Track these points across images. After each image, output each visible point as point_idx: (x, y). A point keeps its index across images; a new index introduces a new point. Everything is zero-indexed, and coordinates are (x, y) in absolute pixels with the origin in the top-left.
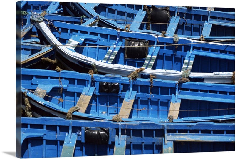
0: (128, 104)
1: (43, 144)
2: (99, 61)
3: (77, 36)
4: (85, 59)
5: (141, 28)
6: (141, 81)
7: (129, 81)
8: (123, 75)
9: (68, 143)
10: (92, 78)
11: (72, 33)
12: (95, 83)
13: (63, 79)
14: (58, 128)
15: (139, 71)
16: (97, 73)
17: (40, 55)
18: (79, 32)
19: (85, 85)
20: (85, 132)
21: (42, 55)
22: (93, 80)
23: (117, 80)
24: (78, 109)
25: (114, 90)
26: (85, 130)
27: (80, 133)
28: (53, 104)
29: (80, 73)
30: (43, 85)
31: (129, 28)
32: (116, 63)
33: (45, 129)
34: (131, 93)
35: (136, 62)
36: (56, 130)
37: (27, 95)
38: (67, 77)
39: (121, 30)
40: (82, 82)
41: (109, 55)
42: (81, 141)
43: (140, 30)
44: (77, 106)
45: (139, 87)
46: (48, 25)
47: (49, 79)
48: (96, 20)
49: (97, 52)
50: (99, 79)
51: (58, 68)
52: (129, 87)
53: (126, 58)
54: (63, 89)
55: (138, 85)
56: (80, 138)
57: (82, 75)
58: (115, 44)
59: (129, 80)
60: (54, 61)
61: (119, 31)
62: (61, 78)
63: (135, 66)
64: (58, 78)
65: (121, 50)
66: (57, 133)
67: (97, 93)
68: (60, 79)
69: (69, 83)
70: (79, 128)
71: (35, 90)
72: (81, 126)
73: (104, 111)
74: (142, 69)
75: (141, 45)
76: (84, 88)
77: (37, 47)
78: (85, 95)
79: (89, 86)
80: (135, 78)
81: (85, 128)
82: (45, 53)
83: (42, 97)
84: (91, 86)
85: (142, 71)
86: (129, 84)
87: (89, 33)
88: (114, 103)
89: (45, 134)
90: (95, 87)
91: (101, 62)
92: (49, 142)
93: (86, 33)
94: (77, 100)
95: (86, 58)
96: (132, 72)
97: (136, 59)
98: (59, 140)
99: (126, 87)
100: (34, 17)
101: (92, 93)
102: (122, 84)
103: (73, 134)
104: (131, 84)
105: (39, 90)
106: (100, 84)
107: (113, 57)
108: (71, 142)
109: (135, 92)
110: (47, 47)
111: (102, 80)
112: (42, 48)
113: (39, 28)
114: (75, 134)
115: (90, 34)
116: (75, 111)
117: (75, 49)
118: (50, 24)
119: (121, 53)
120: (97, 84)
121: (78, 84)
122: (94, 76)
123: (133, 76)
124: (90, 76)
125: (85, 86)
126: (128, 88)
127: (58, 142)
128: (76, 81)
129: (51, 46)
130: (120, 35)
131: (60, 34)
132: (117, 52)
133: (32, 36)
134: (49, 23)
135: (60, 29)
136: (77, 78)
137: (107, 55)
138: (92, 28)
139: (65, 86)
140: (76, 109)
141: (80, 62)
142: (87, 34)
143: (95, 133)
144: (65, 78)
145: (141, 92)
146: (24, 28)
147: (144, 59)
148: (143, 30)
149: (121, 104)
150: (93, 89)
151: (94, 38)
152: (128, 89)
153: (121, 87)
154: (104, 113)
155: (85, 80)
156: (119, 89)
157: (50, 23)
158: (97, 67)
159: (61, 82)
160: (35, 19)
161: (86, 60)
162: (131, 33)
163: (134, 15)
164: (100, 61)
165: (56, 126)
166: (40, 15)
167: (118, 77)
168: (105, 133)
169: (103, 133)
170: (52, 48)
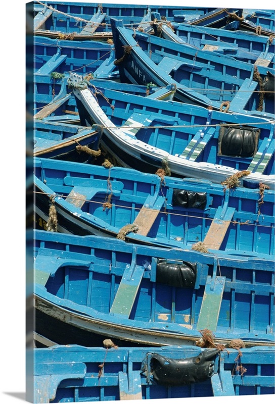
0: (220, 228)
1: (88, 277)
2: (174, 155)
3: (140, 114)
4: (152, 151)
5: (248, 107)
6: (244, 192)
7: (223, 191)
8: (214, 181)
9: (129, 280)
10: (162, 182)
11: (133, 109)
12: (166, 191)
13: (115, 181)
14: (114, 255)
15: (240, 176)
16: (170, 174)
17: (73, 140)
18: (144, 108)
19: (150, 193)
20: (157, 266)
21: (77, 141)
22: (162, 185)
23: (203, 188)
24: (136, 228)
25: (198, 203)
26: (158, 263)
27: (150, 267)
28: (95, 217)
29: (143, 173)
30: (81, 188)
31: (228, 107)
32: (202, 161)
33: (93, 255)
34: (226, 210)
35: (236, 163)
36: (110, 258)
37: (54, 201)
38: (120, 178)
39: (214, 109)
40: (146, 188)
41: (192, 147)
42: (149, 279)
43: (246, 111)
44: (134, 224)
45: (240, 202)
46: (95, 95)
47: (92, 178)
48: (171, 91)
49: (172, 142)
50: (174, 184)
51: (107, 162)
52: (223, 201)
53: (220, 155)
54: (113, 196)
55: (238, 199)
56: (148, 274)
57: (146, 177)
58: (204, 131)
59: (223, 189)
60: (97, 153)
61: (210, 111)
62: (112, 179)
63: (235, 168)
64: (106, 178)
65: (213, 141)
66: (111, 262)
67: (169, 206)
68: (110, 180)
69: (124, 188)
70: (149, 259)
71: (68, 194)
72: (150, 255)
73: (179, 236)
74: (246, 173)
75: (247, 134)
76: (148, 197)
77: (71, 129)
78: (150, 207)
79: (157, 193)
80: (233, 187)
81: (158, 260)
82: (82, 138)
83: (79, 207)
84: (160, 194)
85: (245, 175)
86: (223, 195)
87: (160, 111)
88: (196, 225)
89: (92, 263)
90: (165, 196)
91: (179, 156)
92: (98, 276)
93: (156, 110)
94: (135, 215)
95: (154, 150)
96: (229, 177)
97: (237, 157)
98: (114, 274)
99: (218, 200)
100: (74, 81)
101: (160, 207)
102: (211, 195)
103: (138, 267)
104: (226, 195)
105: (75, 195)
106: (174, 192)
107: (198, 152)
108: (133, 280)
109: (232, 210)
110: (86, 129)
111: (178, 186)
112: (79, 130)
113: (80, 99)
114: (141, 266)
115: (162, 113)
116: (131, 232)
117: (136, 136)
118: (98, 93)
119: (212, 146)
120: (170, 193)
121: (138, 190)
122: (165, 179)
123: (230, 184)
124: (160, 178)
125: (149, 195)
126: (221, 201)
127: (113, 277)
128: (135, 185)
129: (94, 128)
130: (212, 117)
131: (113, 109)
132: (205, 144)
133: (67, 111)
134: (96, 92)
135: (114, 102)
136: (137, 181)
137: (188, 148)
138: (167, 103)
139: (116, 192)
140: (133, 229)
141: (143, 156)
142: (157, 112)
143: (173, 268)
144: (118, 180)
145: (243, 209)
146: (55, 98)
147: (250, 158)
148: (250, 111)
149: (208, 227)
150: (162, 199)
151: (169, 120)
152: (221, 204)
153: (210, 200)
154: (179, 239)
155: (150, 185)
156: (205, 203)
157: (98, 91)
158: (171, 165)
159: (111, 185)
160: (75, 84)
161: (152, 153)
162: (231, 114)
163: (237, 88)
164: (177, 155)
165: (110, 252)
166: (82, 77)
167: (206, 182)
168: (190, 270)
169: (187, 270)
170: (94, 131)
